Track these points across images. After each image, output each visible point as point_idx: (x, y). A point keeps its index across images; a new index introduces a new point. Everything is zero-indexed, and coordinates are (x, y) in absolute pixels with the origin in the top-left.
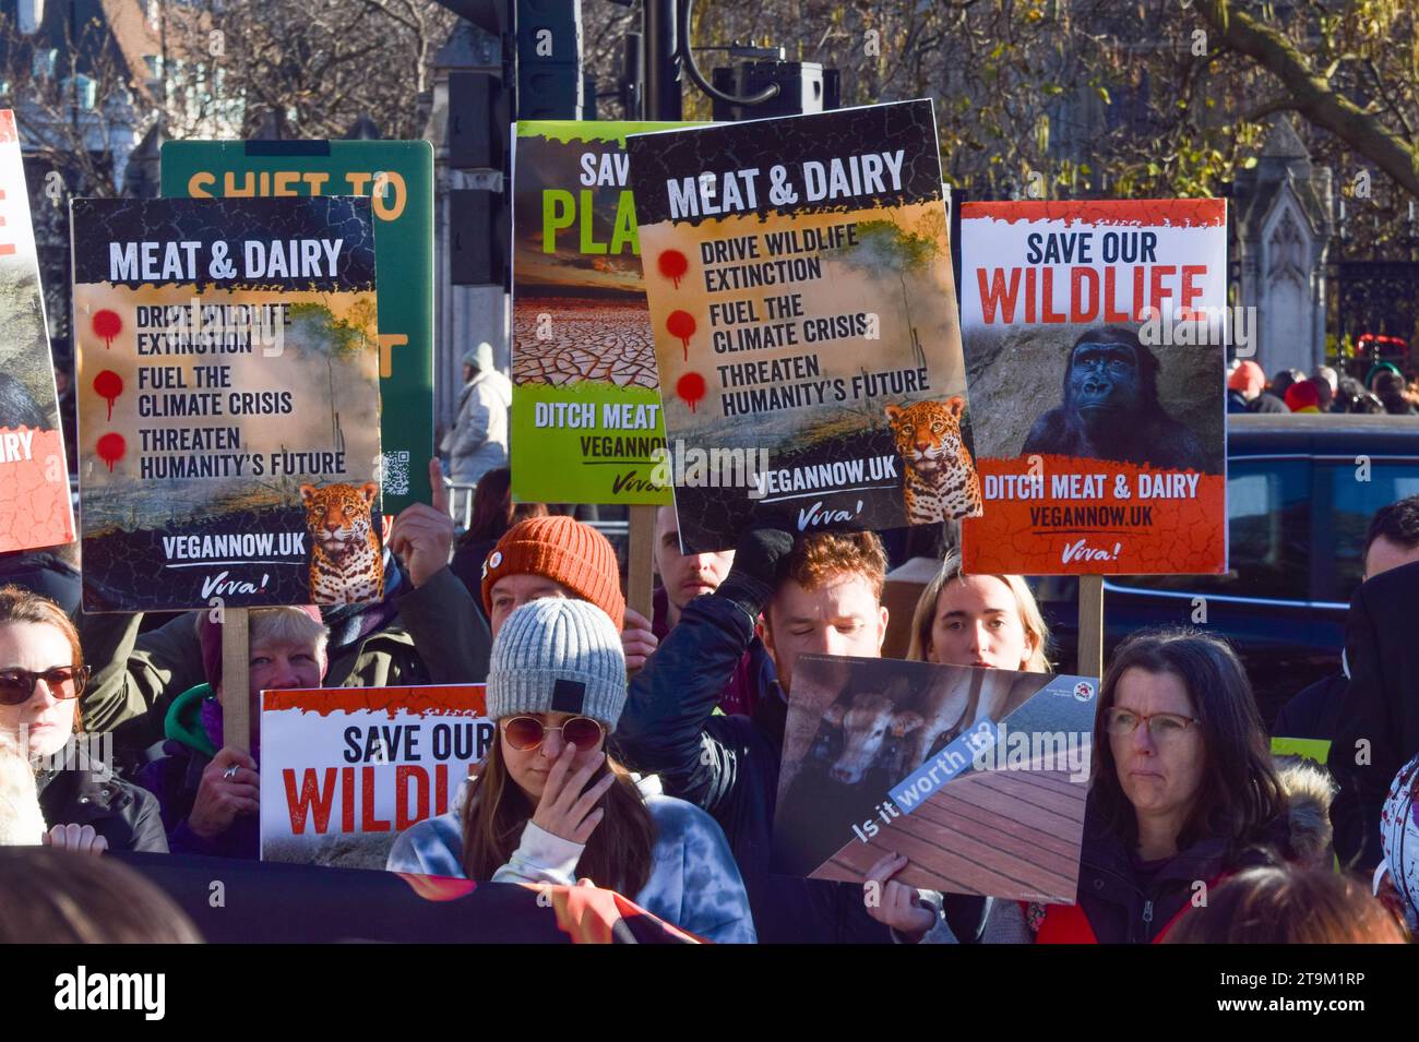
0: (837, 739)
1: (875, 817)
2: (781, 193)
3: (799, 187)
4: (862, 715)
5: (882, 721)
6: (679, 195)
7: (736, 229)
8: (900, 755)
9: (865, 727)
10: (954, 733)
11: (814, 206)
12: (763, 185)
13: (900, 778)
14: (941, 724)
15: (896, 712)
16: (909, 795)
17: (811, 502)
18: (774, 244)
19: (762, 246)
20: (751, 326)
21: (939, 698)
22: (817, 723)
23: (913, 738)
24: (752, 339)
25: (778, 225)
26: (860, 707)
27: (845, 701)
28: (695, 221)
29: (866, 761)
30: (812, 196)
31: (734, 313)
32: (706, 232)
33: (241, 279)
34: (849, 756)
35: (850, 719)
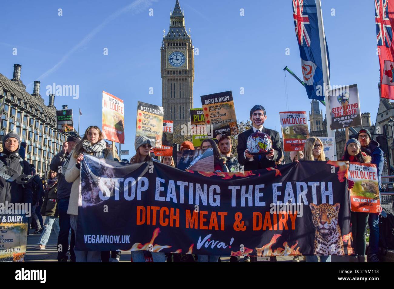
0: (183, 159)
1: (189, 166)
2: (217, 101)
3: (218, 100)
4: (186, 156)
5: (188, 156)
6: (206, 102)
7: (212, 105)
8: (191, 159)
9: (186, 157)
10: (197, 156)
11: (220, 102)
12: (215, 100)
13: (191, 162)
14: (195, 156)
15: (190, 155)
16: (193, 163)
17: (221, 133)
18: (216, 106)
19: (215, 107)
20: (214, 115)
21: (195, 153)
22: (180, 158)
23: (192, 158)
24: (214, 116)
25: (216, 104)
26: (185, 155)
27: (184, 155)
28: (208, 104)
29: (187, 161)
30: (220, 101)
31: (212, 114)
32: (209, 106)
33: (152, 113)
34: (185, 161)
35: (184, 157)
